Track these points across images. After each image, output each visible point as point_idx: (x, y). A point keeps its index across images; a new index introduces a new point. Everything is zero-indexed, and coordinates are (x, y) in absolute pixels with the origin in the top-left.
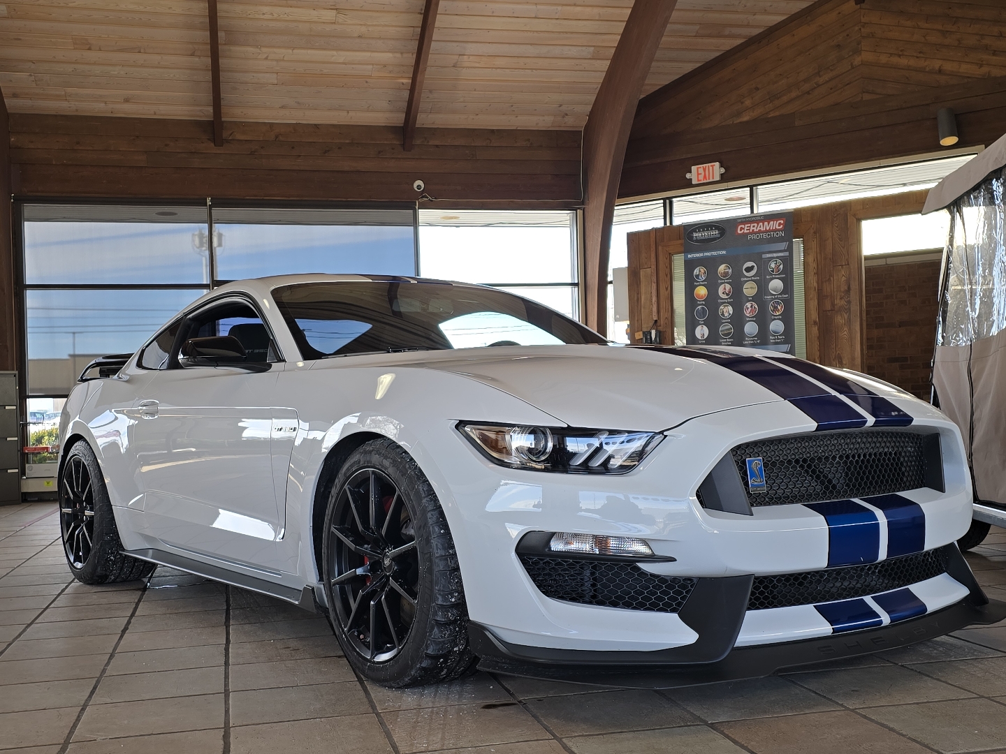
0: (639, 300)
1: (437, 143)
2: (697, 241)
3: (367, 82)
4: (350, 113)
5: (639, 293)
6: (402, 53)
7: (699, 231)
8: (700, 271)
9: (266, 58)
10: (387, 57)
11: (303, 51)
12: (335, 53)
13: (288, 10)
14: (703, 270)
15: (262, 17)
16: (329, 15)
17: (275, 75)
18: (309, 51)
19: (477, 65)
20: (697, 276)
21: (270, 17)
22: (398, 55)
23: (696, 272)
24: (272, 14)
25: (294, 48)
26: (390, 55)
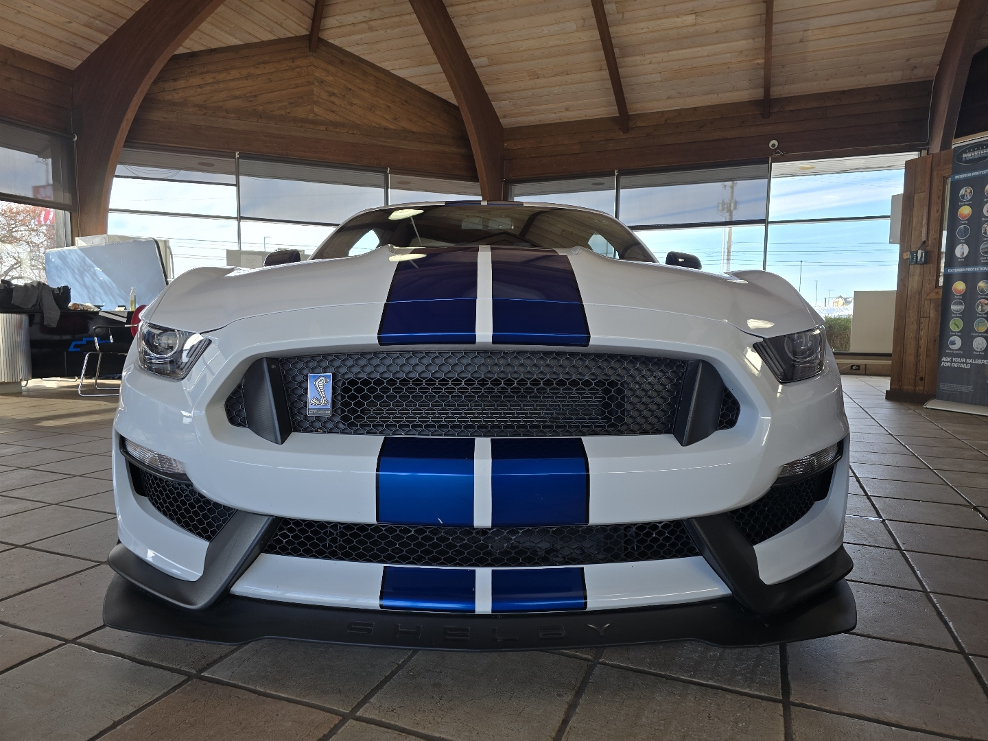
0: (911, 222)
1: (792, 108)
2: (966, 161)
3: (728, 68)
4: (720, 95)
5: (911, 217)
6: (753, 39)
7: (970, 152)
8: (966, 191)
9: (650, 63)
10: (742, 44)
11: (676, 52)
12: (699, 49)
13: (658, 22)
14: (969, 189)
15: (641, 31)
16: (690, 19)
17: (659, 75)
18: (680, 51)
19: (822, 37)
20: (963, 196)
21: (647, 30)
22: (751, 41)
23: (962, 192)
24: (648, 28)
25: (668, 51)
26: (744, 42)
